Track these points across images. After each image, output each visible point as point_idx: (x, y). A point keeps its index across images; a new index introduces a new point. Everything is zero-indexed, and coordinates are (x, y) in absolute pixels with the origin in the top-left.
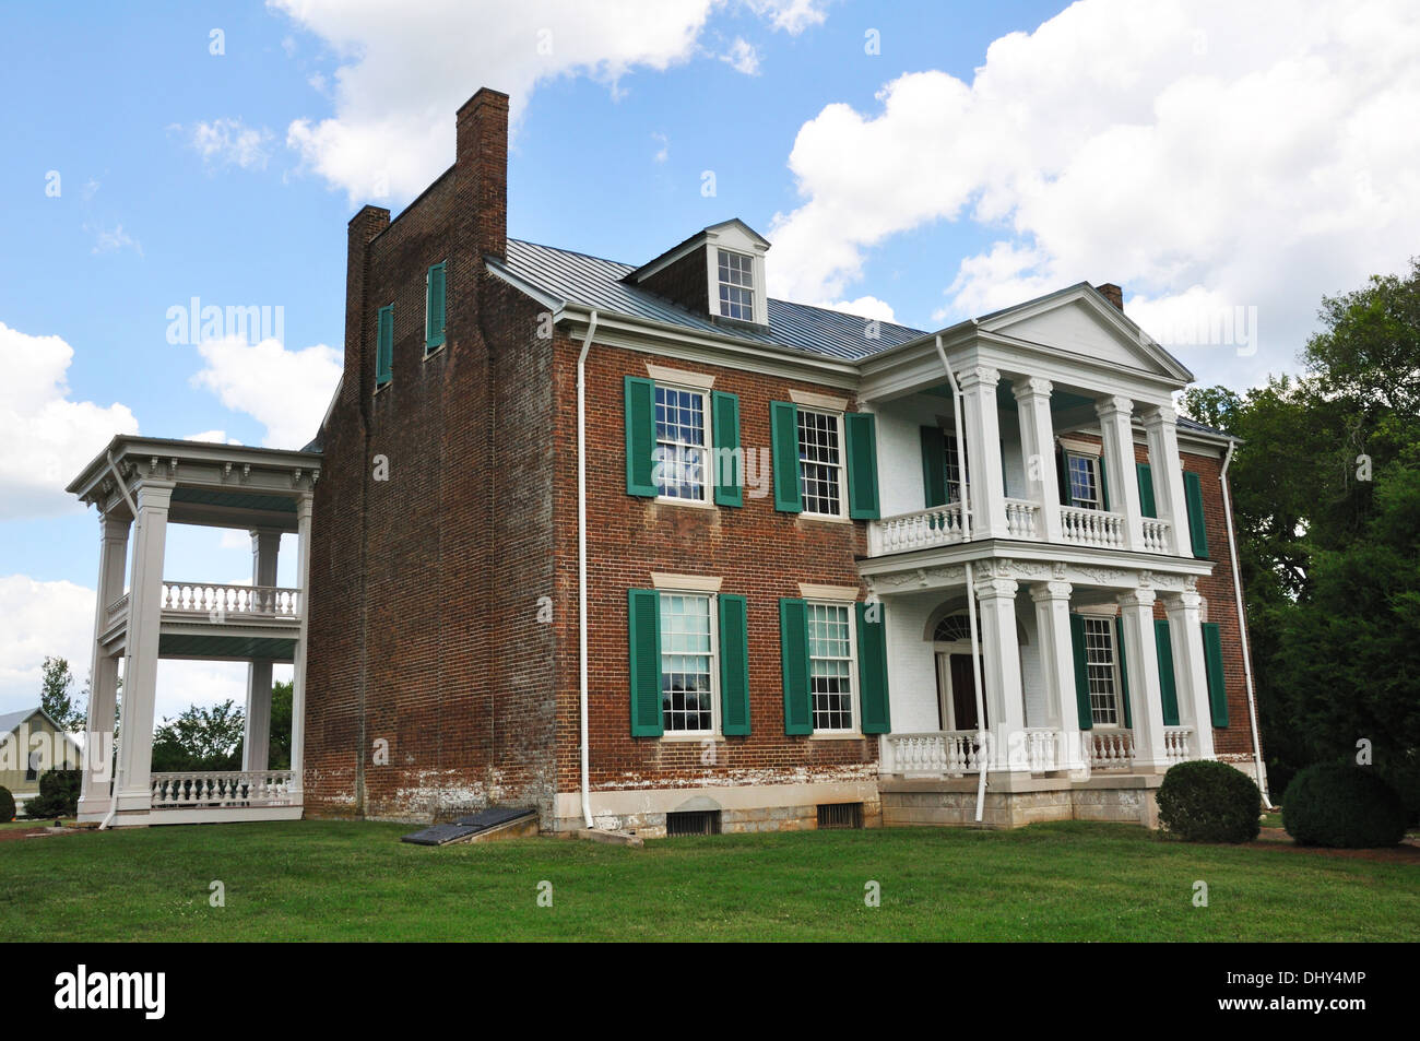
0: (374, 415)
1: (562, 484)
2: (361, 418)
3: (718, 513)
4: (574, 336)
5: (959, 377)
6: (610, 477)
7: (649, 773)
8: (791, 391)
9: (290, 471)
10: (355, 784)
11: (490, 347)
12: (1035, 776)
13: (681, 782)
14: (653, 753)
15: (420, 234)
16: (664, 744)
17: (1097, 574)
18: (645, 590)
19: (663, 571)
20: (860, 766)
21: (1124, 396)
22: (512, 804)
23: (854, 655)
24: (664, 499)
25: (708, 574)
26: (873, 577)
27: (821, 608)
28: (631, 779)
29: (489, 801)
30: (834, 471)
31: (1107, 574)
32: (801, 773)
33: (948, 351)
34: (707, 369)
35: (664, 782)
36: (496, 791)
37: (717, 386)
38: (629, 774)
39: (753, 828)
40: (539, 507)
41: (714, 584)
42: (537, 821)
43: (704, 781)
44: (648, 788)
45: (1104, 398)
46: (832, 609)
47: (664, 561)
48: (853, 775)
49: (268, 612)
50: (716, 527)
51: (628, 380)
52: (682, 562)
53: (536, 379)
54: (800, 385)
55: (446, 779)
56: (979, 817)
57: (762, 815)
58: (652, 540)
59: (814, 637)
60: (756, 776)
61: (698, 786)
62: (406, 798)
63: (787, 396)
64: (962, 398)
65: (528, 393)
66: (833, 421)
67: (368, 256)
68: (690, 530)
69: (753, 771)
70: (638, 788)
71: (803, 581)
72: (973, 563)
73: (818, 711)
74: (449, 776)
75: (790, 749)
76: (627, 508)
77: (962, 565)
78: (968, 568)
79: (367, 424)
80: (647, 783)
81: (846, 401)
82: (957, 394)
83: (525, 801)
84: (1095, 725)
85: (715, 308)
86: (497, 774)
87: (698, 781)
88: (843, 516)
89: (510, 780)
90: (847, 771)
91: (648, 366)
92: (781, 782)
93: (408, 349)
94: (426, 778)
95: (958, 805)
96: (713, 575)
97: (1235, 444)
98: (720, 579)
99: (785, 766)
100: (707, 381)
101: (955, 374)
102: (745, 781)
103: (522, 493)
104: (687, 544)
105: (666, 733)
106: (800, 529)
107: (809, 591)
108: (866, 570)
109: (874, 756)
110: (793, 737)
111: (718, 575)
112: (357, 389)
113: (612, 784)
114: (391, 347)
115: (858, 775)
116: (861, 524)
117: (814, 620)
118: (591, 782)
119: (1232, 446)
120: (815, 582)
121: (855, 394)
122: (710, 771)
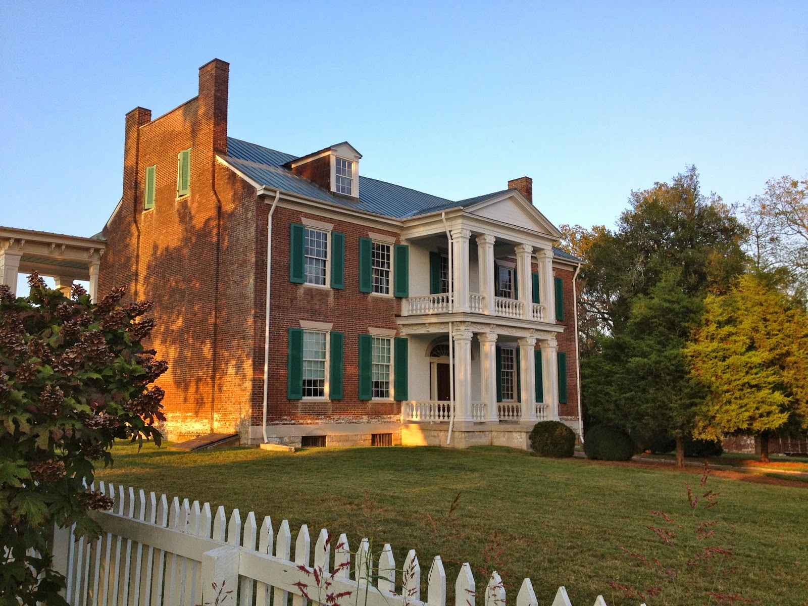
0: (142, 224)
1: (259, 276)
2: (135, 225)
3: (332, 293)
4: (267, 202)
5: (452, 233)
6: (282, 273)
7: (294, 417)
8: (369, 233)
9: (87, 249)
11: (219, 201)
12: (476, 424)
13: (309, 421)
14: (297, 408)
16: (302, 403)
17: (510, 330)
18: (297, 329)
19: (305, 320)
20: (392, 416)
21: (528, 244)
22: (224, 431)
23: (392, 362)
24: (307, 284)
25: (326, 322)
26: (403, 325)
27: (378, 339)
28: (286, 420)
29: (212, 430)
30: (387, 272)
31: (514, 330)
32: (365, 418)
33: (448, 220)
34: (330, 221)
35: (301, 421)
36: (217, 425)
37: (334, 229)
38: (285, 417)
39: (341, 444)
40: (248, 286)
41: (329, 326)
42: (239, 439)
43: (320, 421)
44: (294, 424)
45: (519, 244)
46: (383, 340)
47: (306, 315)
48: (389, 420)
50: (331, 299)
51: (293, 225)
52: (314, 315)
53: (246, 222)
54: (373, 230)
55: (185, 417)
56: (448, 443)
57: (346, 439)
58: (301, 304)
59: (375, 353)
60: (344, 419)
61: (317, 423)
63: (367, 235)
64: (452, 243)
65: (241, 228)
66: (388, 248)
67: (140, 135)
68: (320, 300)
69: (342, 417)
70: (289, 424)
71: (370, 326)
72: (453, 323)
73: (374, 389)
74: (187, 416)
75: (360, 407)
76: (290, 288)
77: (448, 323)
78: (450, 324)
79: (138, 230)
80: (293, 422)
81: (395, 238)
82: (450, 241)
83: (233, 430)
84: (503, 400)
85: (333, 189)
86: (216, 416)
87: (317, 421)
88: (391, 295)
89: (224, 419)
90: (386, 418)
91: (302, 218)
92: (355, 422)
93: (166, 192)
94: (173, 417)
95: (438, 436)
96: (329, 322)
98: (332, 324)
99: (358, 415)
100: (330, 227)
101: (450, 231)
102: (339, 422)
103: (236, 278)
104: (317, 307)
105: (304, 398)
106: (370, 301)
107: (373, 331)
108: (399, 322)
109: (399, 411)
110: (363, 401)
111: (331, 322)
112: (132, 209)
113: (277, 422)
114: (154, 190)
115: (391, 420)
116: (399, 299)
117: (375, 345)
118: (267, 421)
119: (580, 265)
120: (376, 327)
121: (399, 235)
122: (323, 417)
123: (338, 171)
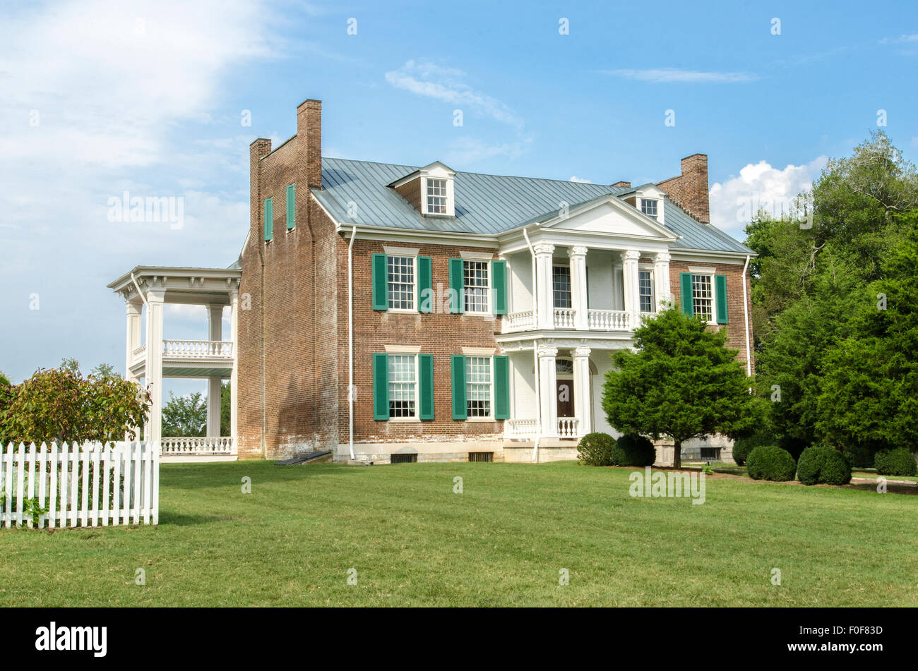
0: (265, 255)
1: (341, 307)
2: (259, 256)
3: (419, 316)
5: (535, 248)
6: (364, 302)
7: (382, 436)
8: (460, 252)
9: (225, 279)
10: (261, 443)
11: (313, 236)
13: (398, 440)
14: (385, 427)
15: (283, 165)
16: (391, 423)
18: (382, 353)
19: (390, 344)
20: (493, 434)
21: (633, 250)
22: (323, 450)
23: (492, 381)
24: (393, 310)
25: (413, 345)
26: (504, 343)
27: (475, 359)
28: (374, 439)
29: (315, 449)
31: (614, 343)
32: (461, 437)
33: (529, 237)
34: (415, 245)
35: (390, 440)
36: (317, 444)
37: (420, 253)
38: (373, 437)
39: (433, 461)
40: (332, 317)
41: (417, 349)
42: (331, 457)
43: (410, 440)
44: (382, 443)
46: (481, 359)
47: (391, 340)
48: (489, 439)
49: (216, 354)
50: (418, 322)
51: (374, 255)
52: (400, 339)
53: (331, 256)
54: (466, 249)
55: (298, 439)
56: (534, 458)
57: (439, 457)
58: (386, 330)
59: (470, 373)
60: (436, 438)
61: (407, 442)
62: (283, 449)
63: (459, 255)
64: (536, 259)
65: (328, 262)
66: (485, 265)
67: (260, 167)
68: (405, 324)
69: (435, 436)
70: (377, 443)
71: (464, 346)
72: (537, 340)
73: (472, 408)
74: (298, 438)
75: (455, 425)
76: (373, 316)
77: (531, 341)
78: (535, 342)
79: (262, 259)
80: (381, 440)
81: (492, 254)
82: (534, 257)
83: (326, 449)
85: (425, 210)
86: (317, 436)
87: (407, 440)
89: (323, 440)
90: (485, 437)
91: (384, 247)
92: (450, 441)
93: (280, 224)
94: (291, 439)
95: (526, 453)
96: (416, 345)
97: (751, 256)
98: (420, 347)
99: (452, 434)
100: (416, 251)
101: (533, 247)
102: (431, 440)
103: (326, 309)
104: (403, 331)
105: (393, 418)
106: (463, 321)
107: (468, 350)
108: (500, 339)
109: (501, 430)
110: (457, 420)
111: (419, 345)
112: (257, 240)
113: (364, 441)
114: (272, 221)
115: (492, 439)
116: (499, 317)
117: (471, 364)
118: (354, 439)
119: (748, 258)
120: (471, 346)
121: (497, 250)
122: (413, 436)
123: (430, 191)
